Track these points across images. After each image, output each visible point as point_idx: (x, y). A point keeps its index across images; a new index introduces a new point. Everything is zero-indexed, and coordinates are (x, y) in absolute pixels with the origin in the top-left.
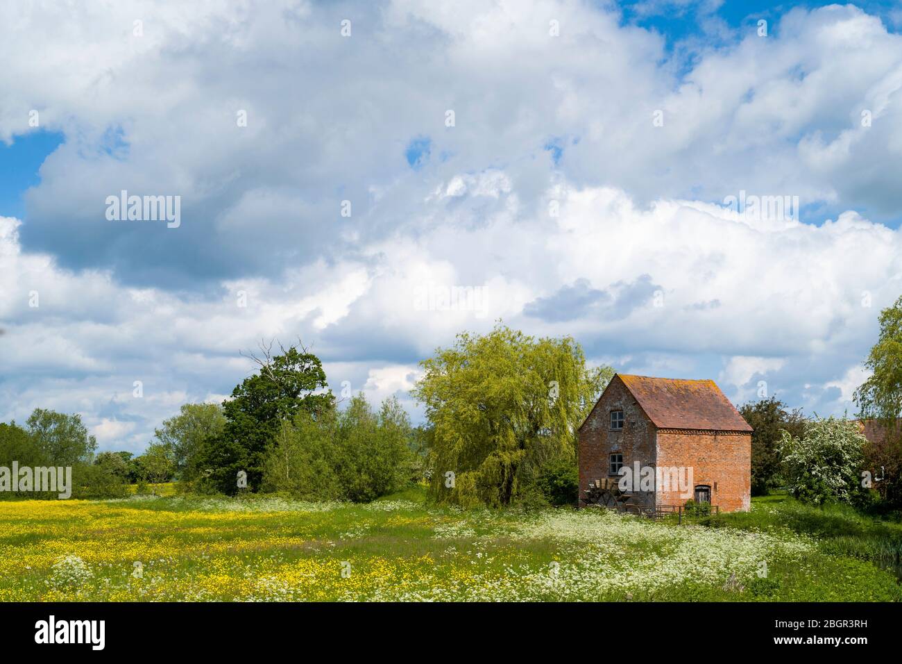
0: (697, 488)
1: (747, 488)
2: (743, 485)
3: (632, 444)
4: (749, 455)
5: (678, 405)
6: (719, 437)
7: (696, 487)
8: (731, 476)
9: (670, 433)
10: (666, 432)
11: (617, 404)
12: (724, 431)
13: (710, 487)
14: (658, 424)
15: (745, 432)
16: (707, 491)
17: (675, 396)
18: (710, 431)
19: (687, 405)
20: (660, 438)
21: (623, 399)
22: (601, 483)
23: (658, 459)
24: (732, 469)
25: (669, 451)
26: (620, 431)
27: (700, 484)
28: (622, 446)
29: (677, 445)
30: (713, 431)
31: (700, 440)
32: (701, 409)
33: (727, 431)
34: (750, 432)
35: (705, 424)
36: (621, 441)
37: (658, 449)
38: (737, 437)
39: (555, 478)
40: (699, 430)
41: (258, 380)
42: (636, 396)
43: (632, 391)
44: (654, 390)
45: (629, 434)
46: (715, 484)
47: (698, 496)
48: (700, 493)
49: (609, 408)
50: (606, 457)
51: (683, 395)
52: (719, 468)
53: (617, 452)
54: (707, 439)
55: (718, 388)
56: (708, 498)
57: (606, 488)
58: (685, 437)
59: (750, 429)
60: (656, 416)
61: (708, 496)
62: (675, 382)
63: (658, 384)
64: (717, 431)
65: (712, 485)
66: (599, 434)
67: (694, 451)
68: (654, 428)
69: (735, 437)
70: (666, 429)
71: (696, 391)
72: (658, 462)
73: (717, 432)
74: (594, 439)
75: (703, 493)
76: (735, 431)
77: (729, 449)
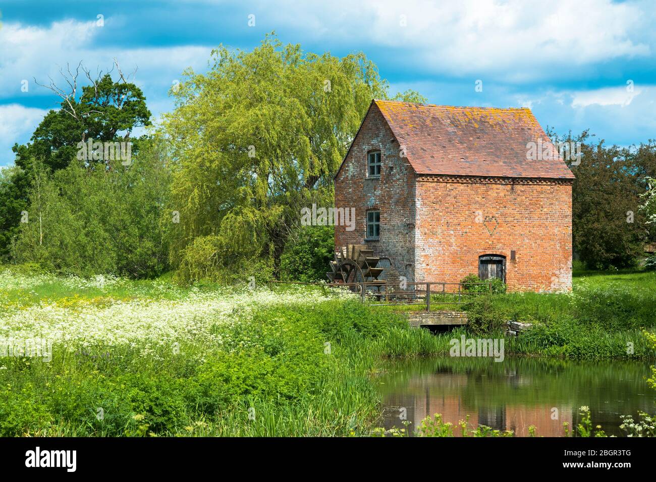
0: (484, 258)
1: (567, 259)
2: (560, 256)
3: (390, 198)
4: (569, 212)
5: (461, 143)
6: (519, 188)
7: (480, 257)
8: (538, 241)
9: (438, 182)
10: (431, 180)
11: (374, 142)
12: (526, 179)
13: (505, 257)
14: (419, 168)
15: (563, 181)
16: (499, 263)
17: (460, 130)
18: (504, 178)
19: (476, 143)
20: (420, 189)
21: (381, 135)
22: (347, 252)
23: (418, 217)
24: (541, 232)
25: (437, 207)
26: (378, 179)
27: (488, 252)
28: (381, 200)
29: (449, 198)
30: (508, 178)
31: (487, 191)
32: (497, 149)
33: (531, 179)
34: (570, 180)
35: (499, 168)
36: (378, 192)
37: (418, 204)
38: (549, 187)
39: (316, 244)
40: (485, 178)
41: (55, 117)
42: (396, 130)
43: (392, 124)
44: (428, 122)
45: (387, 182)
46: (513, 253)
47: (486, 269)
48: (490, 266)
49: (366, 148)
50: (362, 214)
51: (475, 130)
52: (518, 230)
53: (375, 209)
54: (500, 190)
55: (535, 120)
56: (501, 274)
57: (352, 258)
58: (462, 187)
59: (570, 175)
60: (420, 157)
61: (502, 270)
62: (467, 111)
63: (438, 115)
64: (514, 179)
65: (508, 254)
66: (355, 183)
67: (477, 206)
68: (413, 176)
69: (547, 188)
70: (431, 175)
71: (498, 124)
72: (418, 222)
73: (514, 181)
74: (350, 190)
75: (495, 266)
76: (545, 179)
77: (536, 204)
